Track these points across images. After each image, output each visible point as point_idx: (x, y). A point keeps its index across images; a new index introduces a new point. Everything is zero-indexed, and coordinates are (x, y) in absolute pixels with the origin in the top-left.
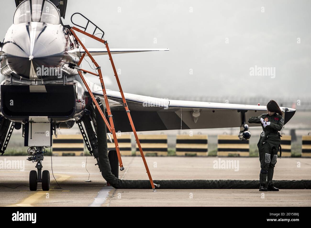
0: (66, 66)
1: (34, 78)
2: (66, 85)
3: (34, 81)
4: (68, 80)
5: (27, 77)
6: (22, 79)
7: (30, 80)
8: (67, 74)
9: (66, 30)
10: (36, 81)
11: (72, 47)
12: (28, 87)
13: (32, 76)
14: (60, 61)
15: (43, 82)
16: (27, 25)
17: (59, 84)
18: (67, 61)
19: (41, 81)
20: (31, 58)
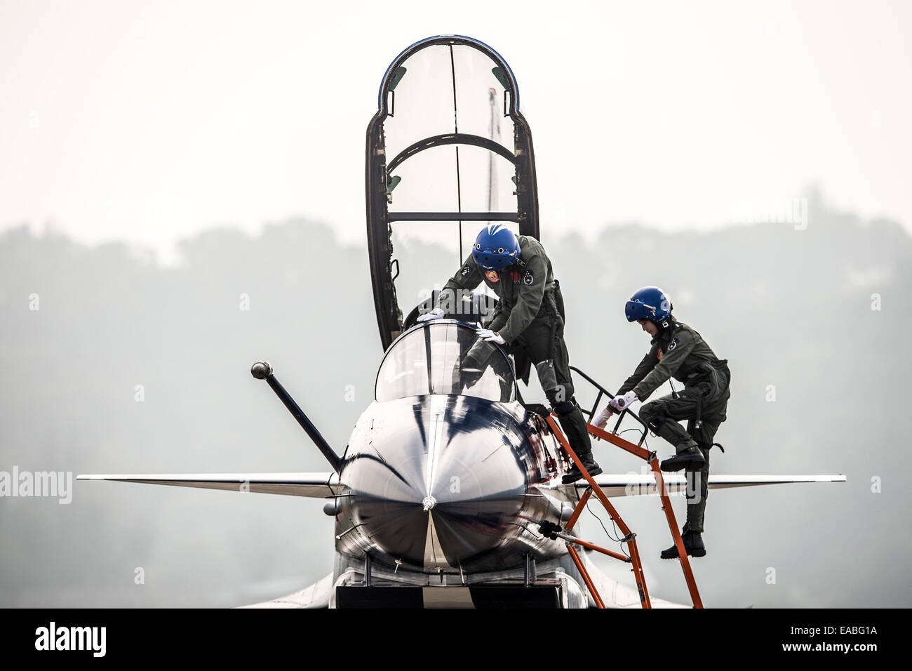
0: (534, 528)
1: (437, 565)
2: (532, 585)
3: (437, 574)
4: (538, 571)
5: (415, 562)
6: (400, 569)
7: (425, 570)
8: (536, 552)
9: (533, 419)
10: (442, 573)
11: (552, 471)
12: (418, 591)
13: (432, 560)
14: (516, 515)
15: (463, 579)
16: (417, 403)
17: (511, 582)
18: (535, 514)
19: (458, 574)
20: (429, 503)
